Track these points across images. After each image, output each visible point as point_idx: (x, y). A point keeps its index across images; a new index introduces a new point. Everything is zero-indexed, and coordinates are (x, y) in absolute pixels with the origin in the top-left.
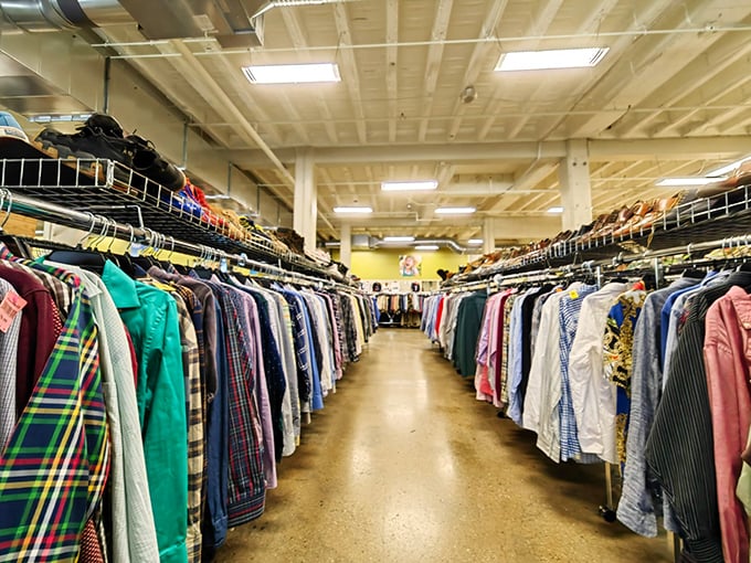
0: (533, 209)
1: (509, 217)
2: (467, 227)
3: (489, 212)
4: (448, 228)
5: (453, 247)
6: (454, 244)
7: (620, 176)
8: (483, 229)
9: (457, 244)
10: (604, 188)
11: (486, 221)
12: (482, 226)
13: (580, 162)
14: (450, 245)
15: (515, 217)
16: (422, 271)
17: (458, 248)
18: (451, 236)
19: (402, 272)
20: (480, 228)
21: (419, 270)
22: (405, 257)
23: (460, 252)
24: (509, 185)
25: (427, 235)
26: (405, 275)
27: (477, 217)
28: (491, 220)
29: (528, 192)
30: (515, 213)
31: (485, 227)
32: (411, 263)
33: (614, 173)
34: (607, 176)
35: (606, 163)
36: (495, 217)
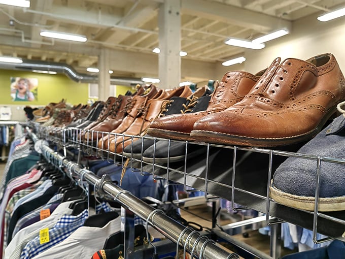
0: (144, 46)
1: (124, 51)
2: (85, 55)
3: (105, 43)
4: (65, 54)
5: (70, 75)
6: (70, 71)
7: (204, 30)
8: (99, 59)
9: (74, 71)
10: (195, 38)
11: (102, 51)
12: (99, 56)
13: (174, 11)
14: (67, 72)
15: (130, 52)
16: (39, 96)
17: (75, 75)
18: (70, 61)
19: (14, 96)
20: (96, 58)
21: (35, 94)
22: (18, 79)
23: (77, 80)
24: (117, 19)
25: (44, 58)
26: (17, 99)
27: (93, 47)
28: (107, 51)
29: (137, 30)
30: (128, 48)
31: (102, 58)
32: (25, 87)
33: (202, 26)
34: (197, 28)
35: (195, 17)
36: (110, 49)
